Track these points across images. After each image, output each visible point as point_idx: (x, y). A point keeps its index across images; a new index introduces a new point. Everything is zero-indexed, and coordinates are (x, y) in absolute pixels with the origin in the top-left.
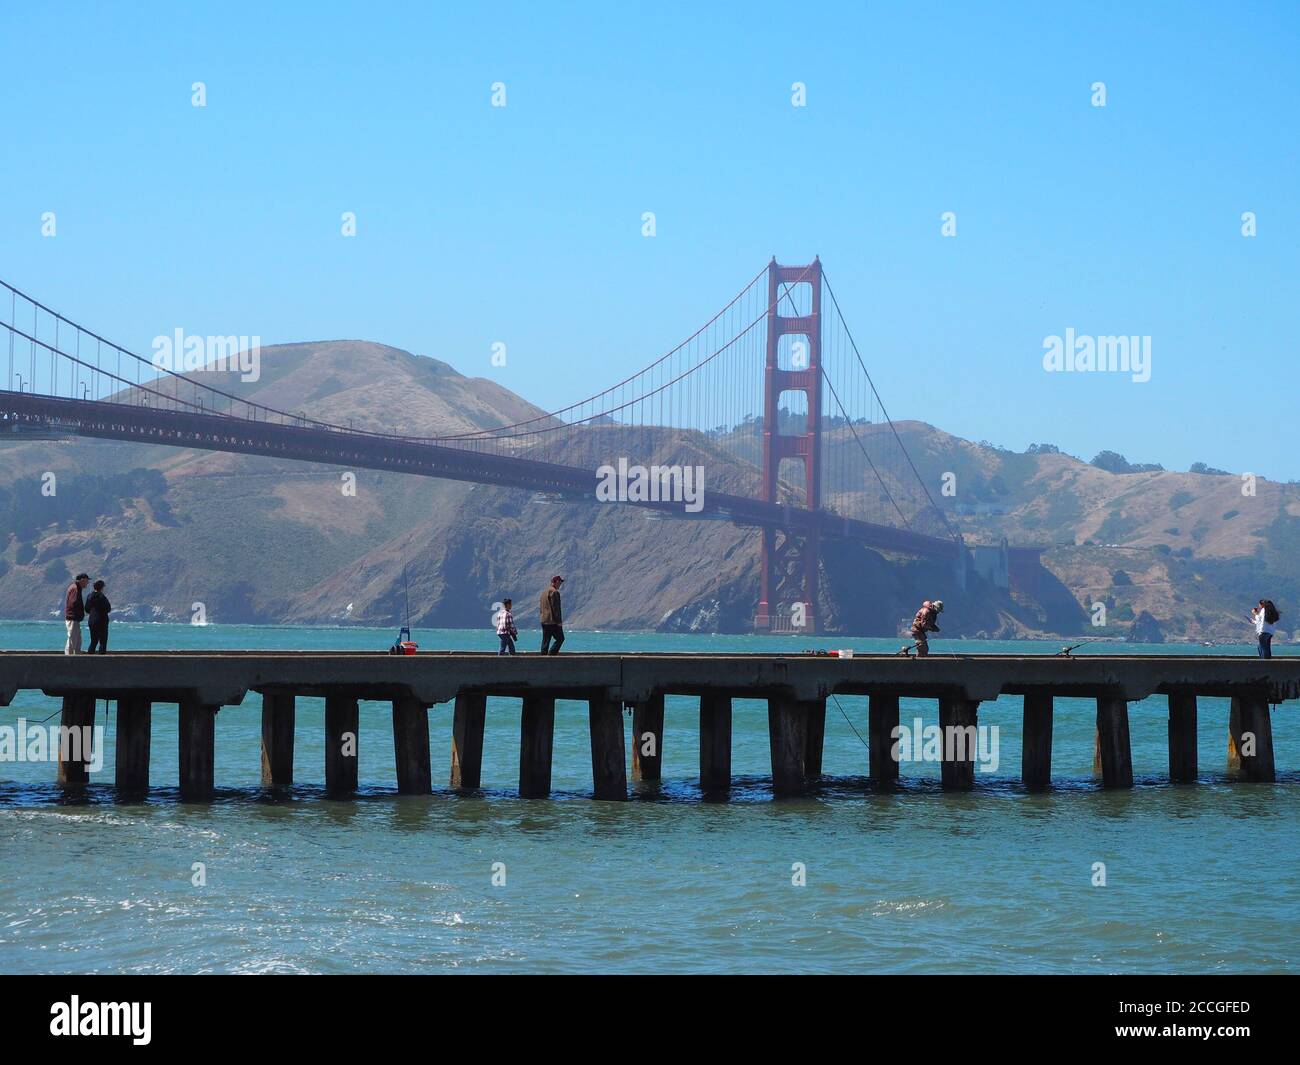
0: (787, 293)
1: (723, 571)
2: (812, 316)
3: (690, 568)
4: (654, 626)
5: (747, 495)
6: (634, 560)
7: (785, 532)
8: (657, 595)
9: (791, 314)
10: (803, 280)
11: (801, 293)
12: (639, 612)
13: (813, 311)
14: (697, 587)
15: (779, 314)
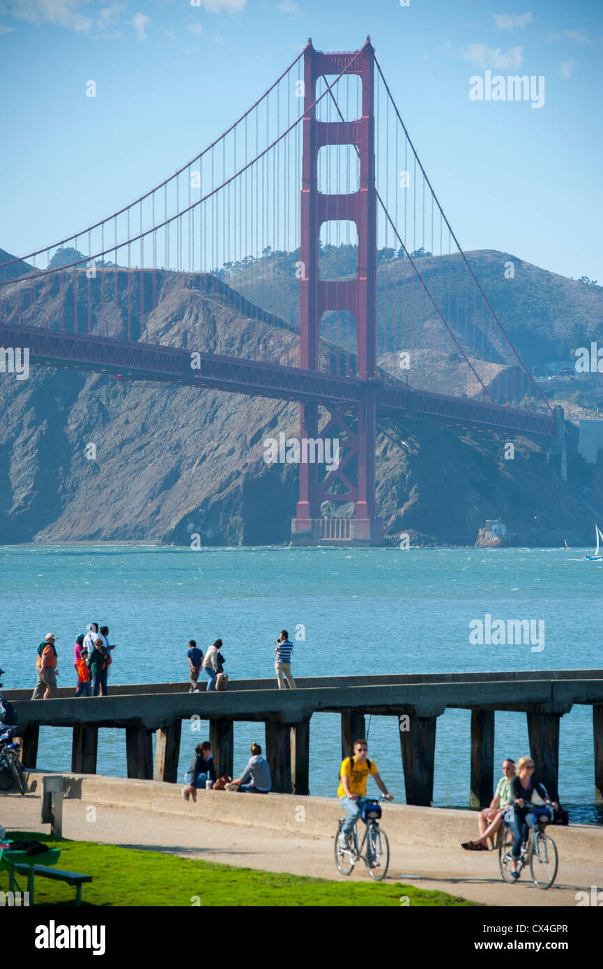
0: (329, 90)
1: (248, 461)
2: (362, 120)
3: (204, 458)
4: (158, 534)
5: (277, 361)
6: (127, 449)
7: (330, 408)
8: (160, 496)
9: (335, 119)
10: (350, 71)
11: (348, 88)
12: (138, 516)
13: (364, 114)
14: (215, 485)
15: (318, 118)
